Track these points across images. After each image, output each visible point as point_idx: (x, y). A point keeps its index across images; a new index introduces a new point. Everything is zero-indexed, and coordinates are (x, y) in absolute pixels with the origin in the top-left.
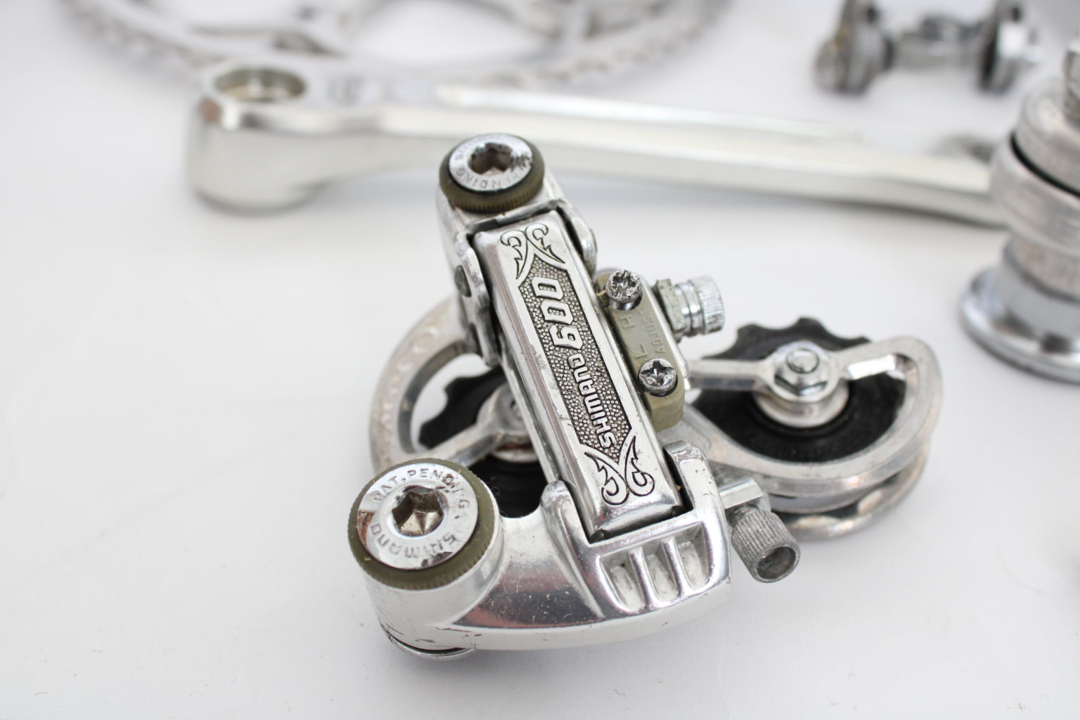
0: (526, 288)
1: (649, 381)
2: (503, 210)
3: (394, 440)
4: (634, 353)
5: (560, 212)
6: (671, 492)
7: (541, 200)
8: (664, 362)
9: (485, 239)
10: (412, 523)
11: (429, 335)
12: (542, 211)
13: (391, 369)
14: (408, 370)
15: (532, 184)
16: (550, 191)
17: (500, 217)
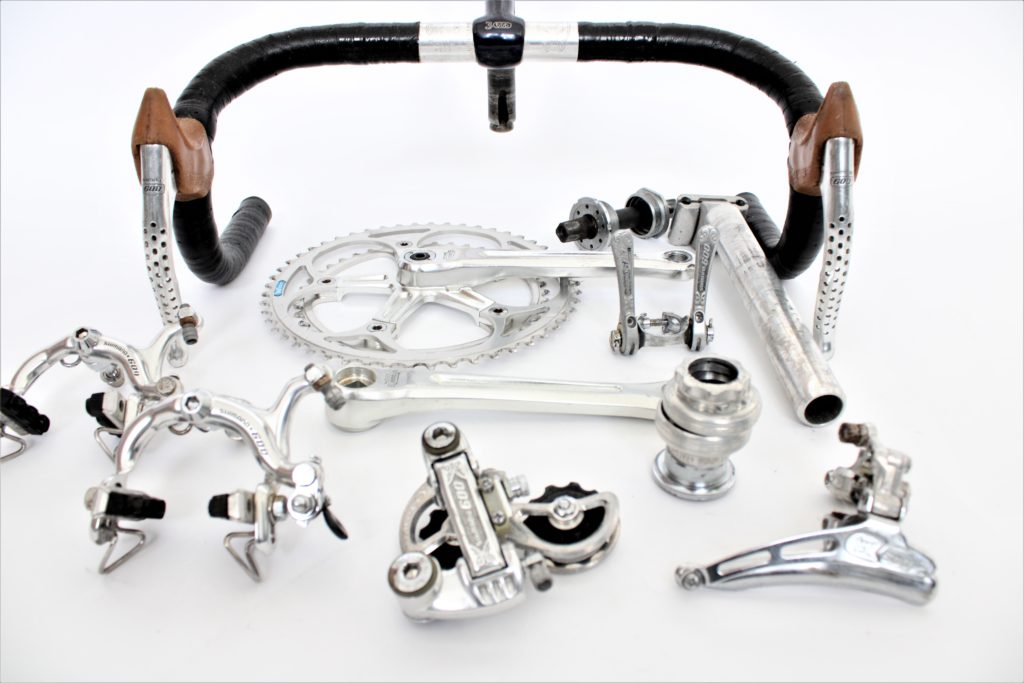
0: (451, 486)
1: (495, 521)
2: (444, 453)
3: (408, 537)
4: (490, 509)
5: (466, 454)
6: (501, 561)
7: (459, 449)
8: (501, 513)
9: (438, 466)
10: (409, 574)
11: (422, 495)
12: (459, 454)
13: (408, 507)
14: (414, 509)
15: (456, 443)
16: (462, 446)
17: (443, 456)
